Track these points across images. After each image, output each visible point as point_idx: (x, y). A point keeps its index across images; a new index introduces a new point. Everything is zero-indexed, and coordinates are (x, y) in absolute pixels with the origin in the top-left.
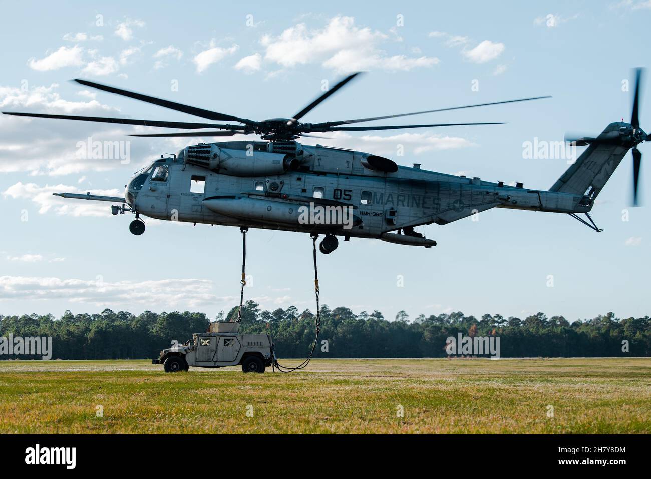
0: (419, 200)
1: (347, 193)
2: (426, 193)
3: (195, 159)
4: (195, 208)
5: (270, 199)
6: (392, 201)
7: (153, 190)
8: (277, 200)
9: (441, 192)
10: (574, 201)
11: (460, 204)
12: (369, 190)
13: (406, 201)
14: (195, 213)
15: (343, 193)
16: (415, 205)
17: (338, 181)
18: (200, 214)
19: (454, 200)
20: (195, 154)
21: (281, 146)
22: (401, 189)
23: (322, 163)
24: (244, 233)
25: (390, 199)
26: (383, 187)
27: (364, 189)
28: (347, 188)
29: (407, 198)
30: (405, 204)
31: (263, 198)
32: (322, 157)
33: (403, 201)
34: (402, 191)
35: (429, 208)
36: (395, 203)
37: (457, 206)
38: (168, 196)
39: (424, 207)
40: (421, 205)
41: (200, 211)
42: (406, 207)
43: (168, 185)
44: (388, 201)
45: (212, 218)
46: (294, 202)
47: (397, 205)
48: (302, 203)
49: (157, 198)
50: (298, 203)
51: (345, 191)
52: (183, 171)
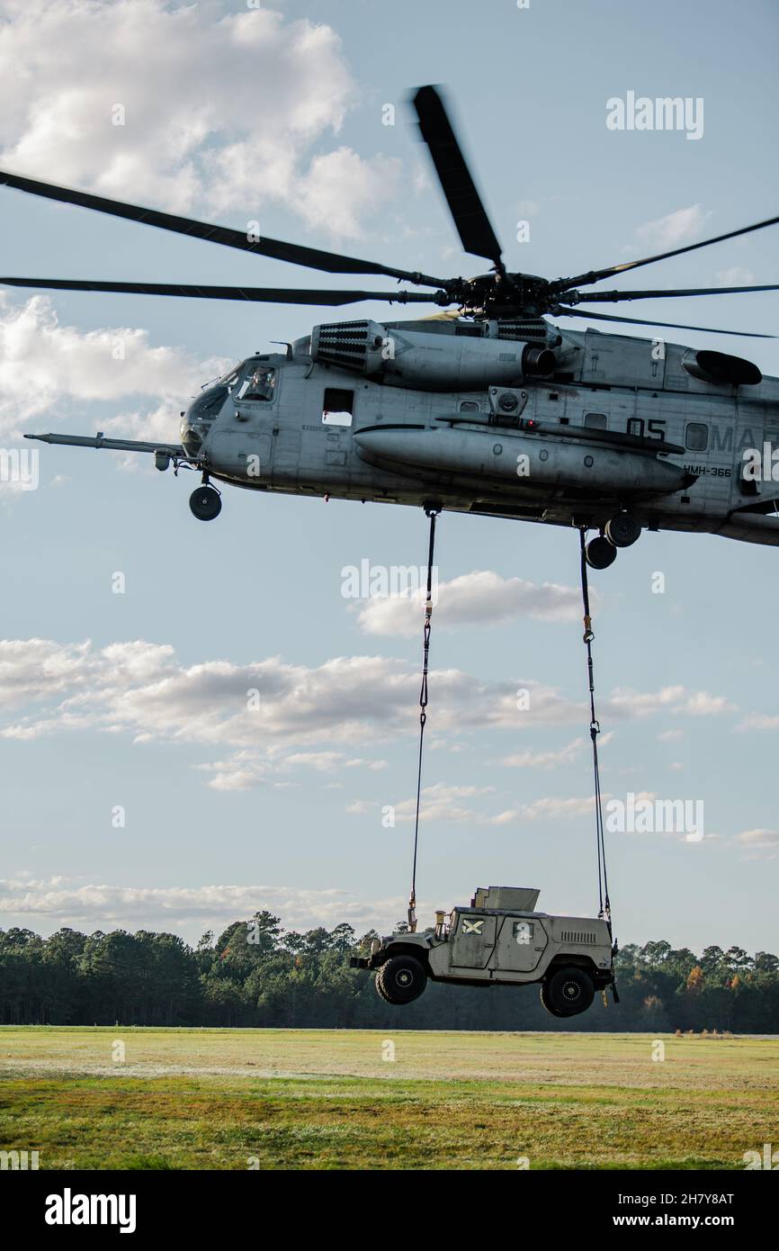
1: (655, 426)
3: (333, 351)
4: (333, 457)
5: (500, 430)
6: (752, 445)
7: (242, 419)
8: (511, 432)
12: (703, 420)
14: (331, 468)
15: (646, 427)
17: (635, 401)
18: (342, 469)
20: (334, 340)
21: (514, 327)
22: (769, 417)
23: (600, 365)
24: (433, 516)
25: (747, 440)
26: (732, 414)
27: (694, 419)
28: (656, 416)
31: (482, 428)
32: (600, 353)
34: (773, 422)
38: (276, 432)
41: (343, 463)
43: (274, 408)
44: (742, 444)
45: (368, 479)
46: (550, 437)
48: (566, 439)
49: (250, 435)
50: (559, 439)
51: (651, 422)
52: (306, 378)
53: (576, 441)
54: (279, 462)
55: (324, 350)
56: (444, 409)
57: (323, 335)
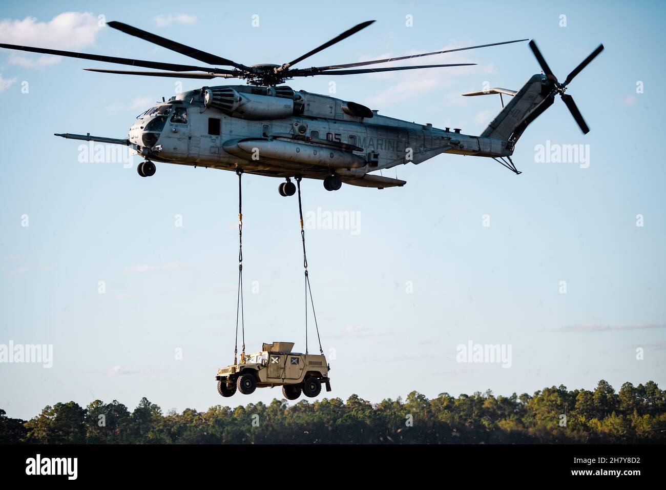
0: (394, 143)
1: (337, 137)
3: (219, 102)
4: (213, 150)
5: (296, 141)
6: (373, 145)
7: (175, 132)
8: (300, 142)
9: (410, 136)
10: (502, 145)
11: (424, 148)
12: (355, 134)
13: (384, 144)
14: (212, 155)
15: (334, 137)
16: (390, 148)
17: (329, 125)
18: (217, 155)
19: (419, 145)
20: (219, 97)
22: (379, 133)
23: (311, 108)
24: (240, 175)
25: (371, 143)
26: (365, 131)
27: (351, 133)
28: (337, 132)
29: (384, 141)
30: (384, 147)
31: (289, 140)
32: (310, 103)
33: (381, 145)
34: (381, 135)
36: (375, 146)
37: (422, 149)
38: (190, 138)
39: (397, 151)
40: (395, 149)
41: (217, 153)
42: (384, 151)
43: (189, 127)
44: (370, 145)
45: (226, 160)
46: (314, 144)
48: (321, 145)
49: (179, 139)
50: (318, 145)
51: (336, 134)
52: (201, 113)
53: (324, 146)
54: (191, 152)
55: (214, 101)
56: (256, 128)
57: (214, 95)
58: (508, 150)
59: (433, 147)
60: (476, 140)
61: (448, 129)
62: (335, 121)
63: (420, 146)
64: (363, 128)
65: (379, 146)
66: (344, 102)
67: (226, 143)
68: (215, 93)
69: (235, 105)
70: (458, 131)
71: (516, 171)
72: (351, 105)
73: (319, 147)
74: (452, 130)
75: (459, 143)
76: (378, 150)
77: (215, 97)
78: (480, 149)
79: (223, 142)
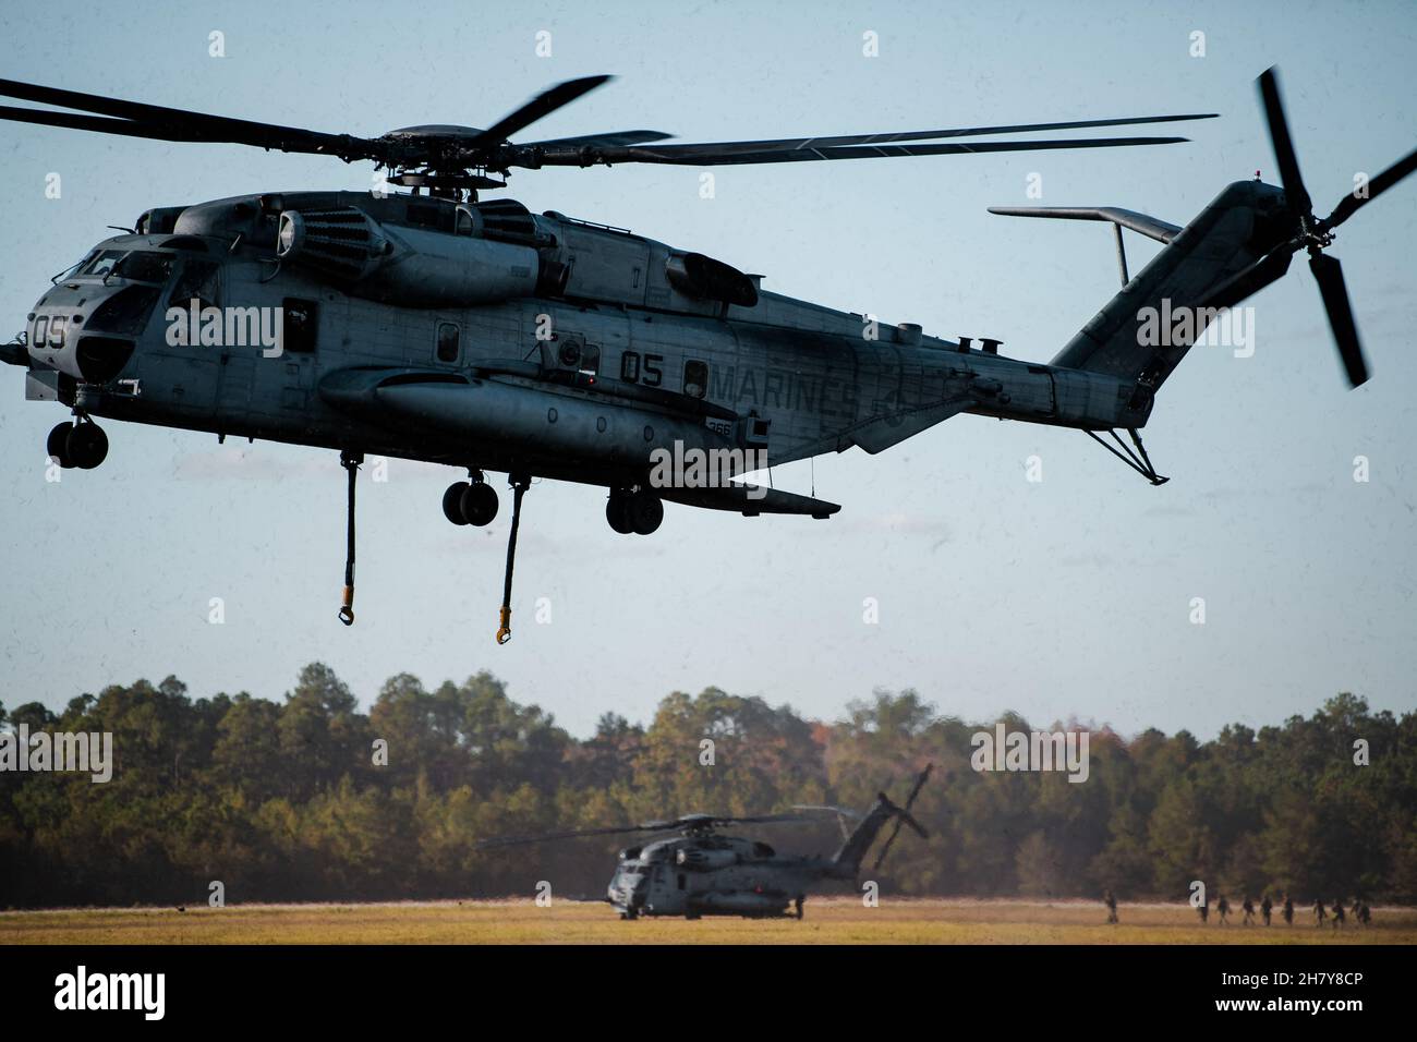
0: (813, 390)
1: (652, 364)
2: (829, 369)
4: (291, 397)
5: (545, 387)
6: (753, 392)
8: (560, 389)
9: (860, 370)
11: (899, 402)
12: (702, 356)
13: (785, 391)
15: (642, 364)
16: (803, 403)
17: (630, 327)
19: (888, 392)
20: (325, 239)
22: (772, 355)
25: (749, 386)
26: (732, 348)
27: (692, 354)
28: (653, 349)
29: (785, 382)
30: (783, 400)
31: (527, 383)
33: (778, 392)
34: (777, 361)
35: (833, 413)
36: (760, 395)
37: (892, 407)
38: (224, 359)
39: (822, 411)
40: (816, 406)
44: (744, 391)
46: (600, 397)
47: (765, 404)
48: (616, 400)
49: (190, 360)
50: (606, 399)
51: (648, 357)
52: (261, 282)
53: (626, 402)
55: (308, 251)
56: (419, 335)
57: (310, 230)
58: (1134, 411)
59: (925, 401)
60: (1044, 379)
61: (966, 342)
62: (648, 314)
63: (889, 399)
64: (730, 338)
65: (771, 396)
66: (675, 254)
67: (332, 377)
68: (313, 224)
69: (372, 263)
70: (991, 345)
71: (1150, 474)
72: (694, 261)
73: (611, 404)
74: (977, 345)
75: (1000, 389)
76: (768, 408)
77: (312, 238)
78: (1055, 407)
79: (320, 373)
